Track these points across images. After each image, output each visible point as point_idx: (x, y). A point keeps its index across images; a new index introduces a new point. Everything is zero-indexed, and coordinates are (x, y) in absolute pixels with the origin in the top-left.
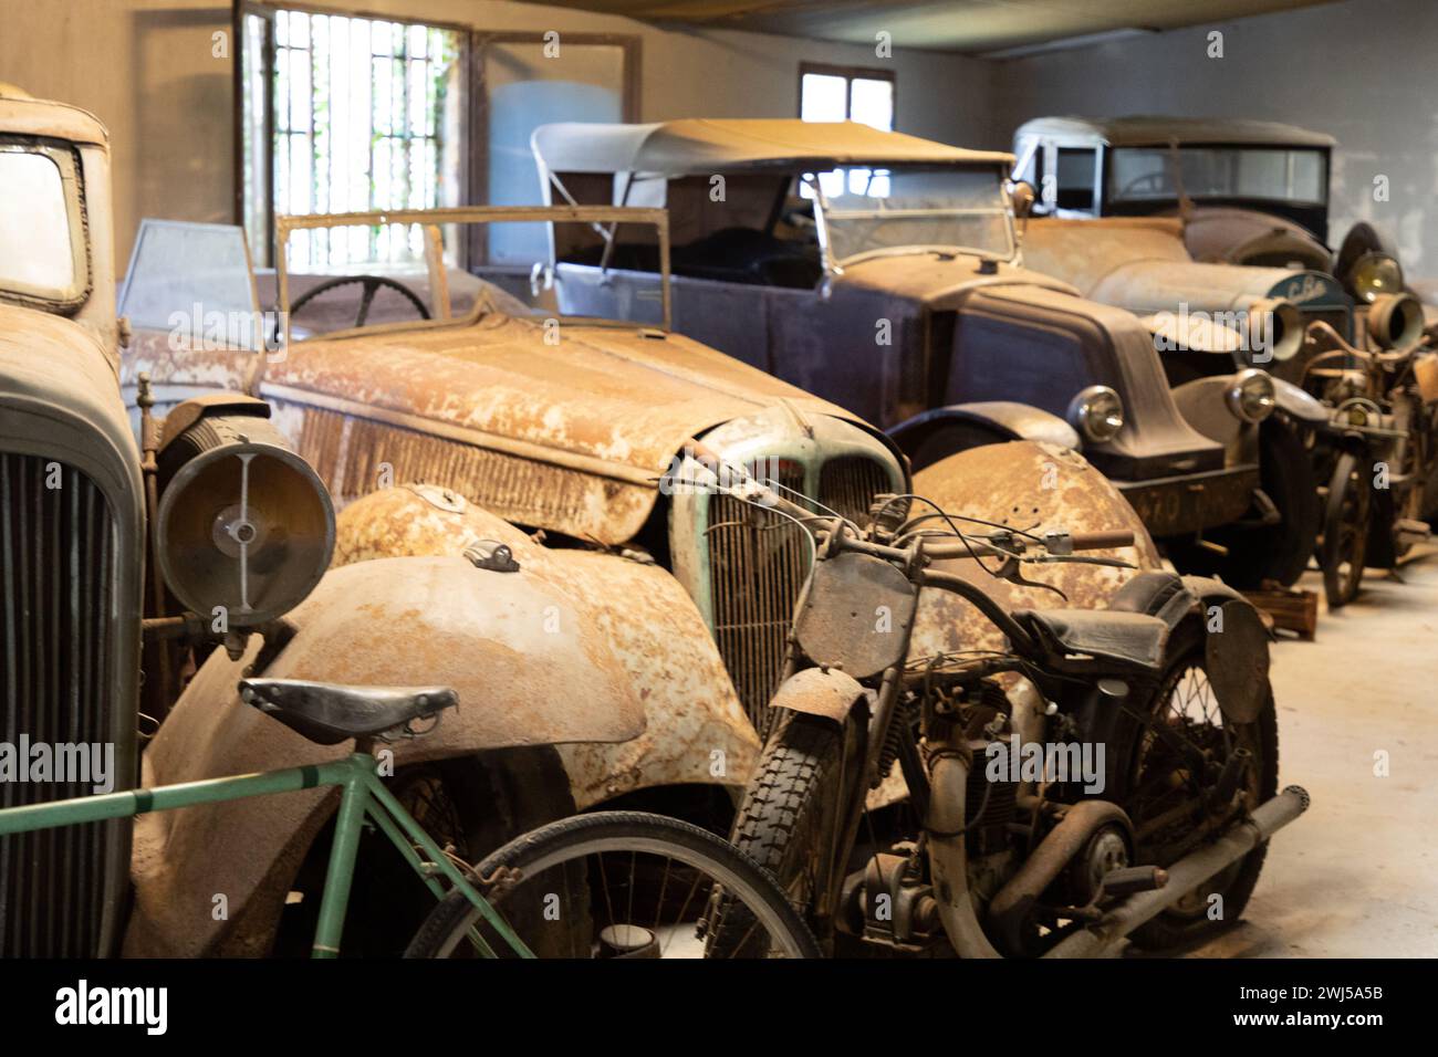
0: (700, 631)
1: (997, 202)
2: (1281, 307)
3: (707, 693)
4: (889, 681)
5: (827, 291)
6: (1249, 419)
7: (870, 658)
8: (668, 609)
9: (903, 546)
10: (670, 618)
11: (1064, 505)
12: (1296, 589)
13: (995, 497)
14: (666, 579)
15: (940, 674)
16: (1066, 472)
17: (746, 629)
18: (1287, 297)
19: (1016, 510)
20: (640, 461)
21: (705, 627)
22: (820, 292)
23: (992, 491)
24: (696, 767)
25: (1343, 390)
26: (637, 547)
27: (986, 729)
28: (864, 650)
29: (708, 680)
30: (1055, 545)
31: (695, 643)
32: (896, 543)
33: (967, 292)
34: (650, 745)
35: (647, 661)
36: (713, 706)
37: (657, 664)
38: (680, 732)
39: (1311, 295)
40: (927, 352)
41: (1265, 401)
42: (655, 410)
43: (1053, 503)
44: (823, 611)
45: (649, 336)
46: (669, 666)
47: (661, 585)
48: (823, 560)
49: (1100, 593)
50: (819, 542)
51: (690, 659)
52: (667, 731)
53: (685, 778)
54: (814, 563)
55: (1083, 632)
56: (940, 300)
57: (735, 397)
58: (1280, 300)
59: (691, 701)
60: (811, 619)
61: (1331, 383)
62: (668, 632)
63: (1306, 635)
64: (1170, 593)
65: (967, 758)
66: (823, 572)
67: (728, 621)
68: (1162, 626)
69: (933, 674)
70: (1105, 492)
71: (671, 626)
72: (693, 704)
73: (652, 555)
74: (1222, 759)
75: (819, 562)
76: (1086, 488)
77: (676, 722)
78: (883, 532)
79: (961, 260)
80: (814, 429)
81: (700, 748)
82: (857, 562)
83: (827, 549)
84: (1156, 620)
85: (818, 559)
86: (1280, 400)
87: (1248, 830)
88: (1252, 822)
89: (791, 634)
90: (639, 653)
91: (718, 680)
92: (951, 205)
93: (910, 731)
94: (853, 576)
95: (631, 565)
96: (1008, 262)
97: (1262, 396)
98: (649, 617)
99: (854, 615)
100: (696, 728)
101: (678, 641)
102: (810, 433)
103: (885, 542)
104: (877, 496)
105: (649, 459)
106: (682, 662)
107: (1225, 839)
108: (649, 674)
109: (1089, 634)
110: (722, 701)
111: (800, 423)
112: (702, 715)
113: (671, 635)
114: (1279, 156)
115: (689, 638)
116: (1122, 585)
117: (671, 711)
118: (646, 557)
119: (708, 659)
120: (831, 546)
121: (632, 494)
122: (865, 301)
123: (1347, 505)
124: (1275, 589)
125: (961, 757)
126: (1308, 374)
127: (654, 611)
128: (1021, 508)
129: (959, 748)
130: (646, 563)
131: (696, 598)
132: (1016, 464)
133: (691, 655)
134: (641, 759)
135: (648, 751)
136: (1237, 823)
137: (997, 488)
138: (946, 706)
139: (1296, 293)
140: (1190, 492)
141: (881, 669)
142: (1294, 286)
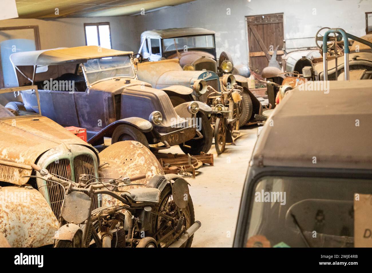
0: (46, 205)
1: (129, 64)
2: (202, 81)
3: (49, 221)
4: (86, 224)
5: (88, 92)
6: (194, 114)
7: (81, 218)
8: (37, 201)
9: (87, 188)
10: (38, 203)
11: (138, 157)
12: (208, 153)
13: (122, 156)
14: (36, 193)
15: (102, 216)
16: (138, 149)
17: (59, 202)
18: (202, 78)
19: (126, 160)
20: (27, 163)
21: (48, 204)
22: (87, 92)
23: (121, 155)
24: (48, 241)
25: (216, 102)
26: (29, 185)
27: (116, 226)
28: (79, 216)
29: (49, 218)
30: (126, 181)
31: (45, 209)
32: (86, 187)
33: (123, 89)
34: (35, 238)
35: (32, 216)
36: (51, 224)
37: (35, 216)
38: (43, 233)
39: (209, 77)
40: (115, 105)
41: (196, 109)
42: (31, 148)
43: (135, 157)
44: (68, 207)
45: (34, 120)
46: (38, 216)
47: (35, 194)
48: (67, 194)
49: (148, 179)
50: (66, 189)
51: (44, 213)
52: (39, 233)
53: (45, 244)
54: (65, 196)
55: (139, 196)
56: (116, 92)
57: (52, 141)
58: (201, 80)
59: (45, 224)
60: (65, 210)
61: (214, 100)
62: (37, 207)
63: (211, 164)
64: (161, 181)
65: (111, 235)
66: (67, 198)
67: (54, 201)
68: (159, 191)
69: (100, 216)
70: (147, 153)
71: (38, 205)
72: (46, 225)
73: (32, 186)
74: (178, 219)
75: (66, 195)
76: (143, 153)
77: (41, 230)
78: (82, 184)
79: (122, 80)
80: (71, 150)
81: (49, 236)
82: (76, 194)
83: (68, 191)
84: (158, 190)
85: (66, 194)
86: (200, 107)
87: (186, 235)
88: (187, 233)
89: (60, 215)
90: (29, 215)
91: (52, 217)
92: (118, 66)
93: (96, 231)
94: (75, 198)
95: (27, 190)
96: (134, 78)
97: (196, 107)
98: (32, 204)
99: (76, 207)
100: (47, 231)
101: (40, 209)
102: (70, 151)
103: (83, 187)
104: (80, 175)
105: (29, 162)
106: (42, 214)
107: (180, 239)
108: (33, 219)
109: (141, 197)
110: (54, 222)
111: (67, 148)
112: (48, 227)
113: (38, 208)
114: (204, 37)
115: (43, 208)
116: (153, 177)
117: (40, 228)
118: (31, 187)
119: (49, 212)
120: (69, 190)
121: (26, 172)
122: (98, 94)
123: (220, 129)
124: (203, 154)
125: (109, 235)
126: (208, 98)
127: (33, 202)
128: (128, 159)
129: (109, 233)
130: (31, 189)
131: (45, 196)
132: (126, 147)
133: (44, 212)
134: (32, 242)
135: (34, 240)
136: (183, 234)
137: (122, 154)
138: (105, 223)
139: (205, 77)
140: (181, 133)
141: (84, 221)
142: (204, 75)
